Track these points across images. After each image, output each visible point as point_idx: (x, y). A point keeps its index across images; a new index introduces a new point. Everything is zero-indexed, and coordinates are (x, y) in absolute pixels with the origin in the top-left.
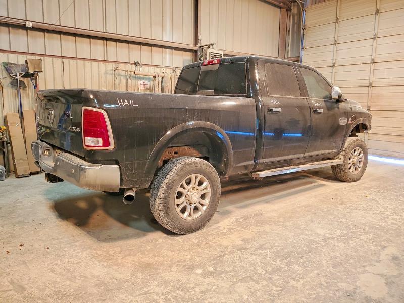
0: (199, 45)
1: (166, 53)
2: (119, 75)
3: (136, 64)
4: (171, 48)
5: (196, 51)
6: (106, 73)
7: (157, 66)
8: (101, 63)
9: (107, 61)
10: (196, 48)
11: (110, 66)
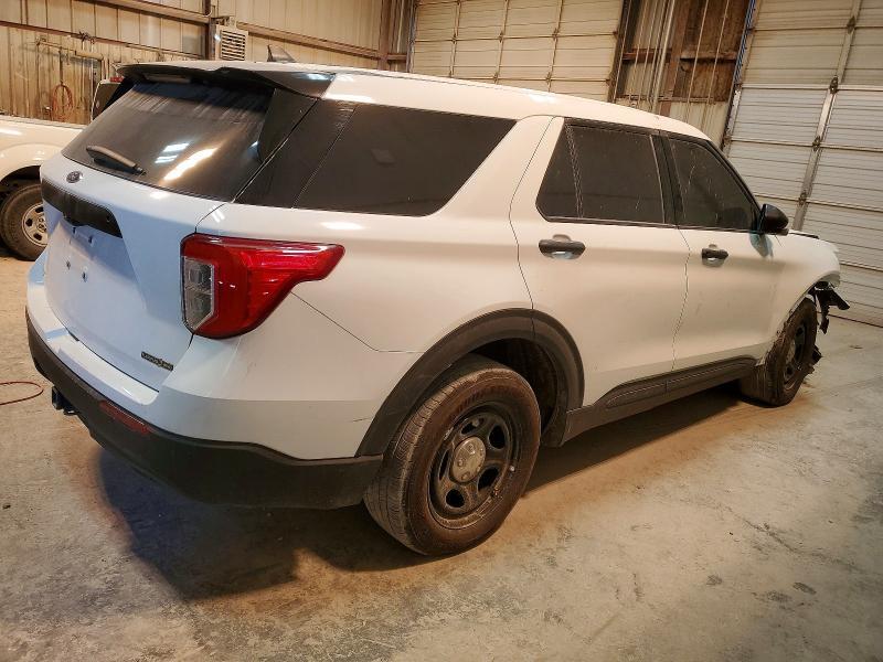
0: (211, 15)
1: (146, 22)
2: (48, 53)
3: (83, 37)
4: (159, 16)
5: (207, 25)
6: (23, 47)
7: (127, 45)
8: (13, 30)
9: (27, 27)
10: (206, 20)
11: (31, 36)
